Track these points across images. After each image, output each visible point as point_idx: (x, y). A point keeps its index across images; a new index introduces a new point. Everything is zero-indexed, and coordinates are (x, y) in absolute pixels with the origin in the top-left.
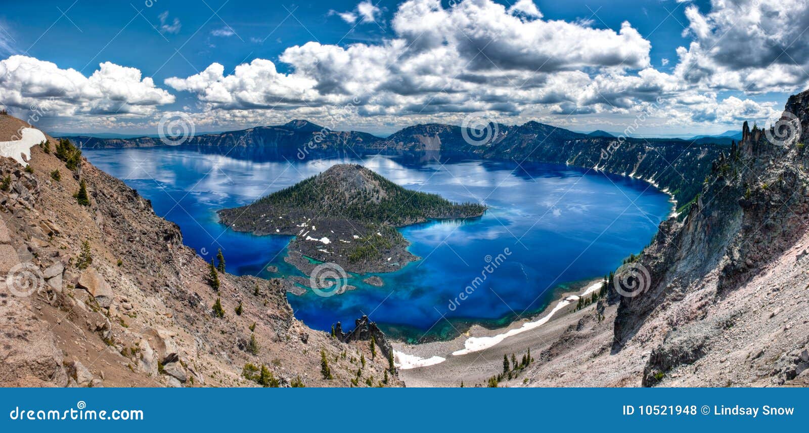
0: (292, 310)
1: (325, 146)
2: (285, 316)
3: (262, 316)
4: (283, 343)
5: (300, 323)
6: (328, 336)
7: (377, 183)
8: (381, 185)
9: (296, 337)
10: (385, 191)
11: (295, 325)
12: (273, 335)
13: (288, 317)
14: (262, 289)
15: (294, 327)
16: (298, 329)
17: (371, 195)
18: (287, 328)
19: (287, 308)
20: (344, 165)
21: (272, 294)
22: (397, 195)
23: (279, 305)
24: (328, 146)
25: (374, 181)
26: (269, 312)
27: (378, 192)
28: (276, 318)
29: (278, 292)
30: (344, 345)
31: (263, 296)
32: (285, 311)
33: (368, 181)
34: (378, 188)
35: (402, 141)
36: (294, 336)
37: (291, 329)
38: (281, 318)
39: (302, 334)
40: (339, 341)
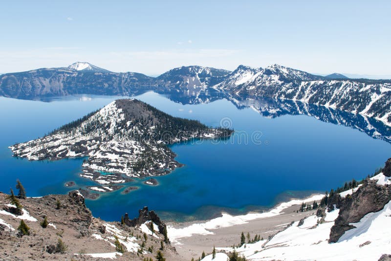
0: (90, 212)
1: (106, 85)
2: (85, 218)
3: (65, 222)
4: (85, 237)
5: (98, 220)
6: (119, 225)
7: (151, 112)
8: (154, 114)
9: (96, 230)
10: (157, 119)
11: (94, 221)
12: (78, 233)
13: (89, 218)
14: (63, 202)
15: (93, 224)
16: (97, 225)
17: (147, 122)
18: (87, 226)
19: (86, 212)
20: (124, 100)
21: (72, 204)
22: (167, 120)
23: (79, 211)
24: (109, 84)
25: (148, 111)
26: (72, 218)
27: (152, 119)
28: (77, 221)
29: (77, 202)
30: (131, 228)
31: (65, 208)
32: (86, 214)
33: (144, 111)
34: (151, 116)
35: (170, 80)
36: (94, 230)
37: (91, 225)
38: (82, 220)
39: (101, 227)
40: (127, 226)
